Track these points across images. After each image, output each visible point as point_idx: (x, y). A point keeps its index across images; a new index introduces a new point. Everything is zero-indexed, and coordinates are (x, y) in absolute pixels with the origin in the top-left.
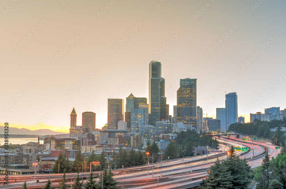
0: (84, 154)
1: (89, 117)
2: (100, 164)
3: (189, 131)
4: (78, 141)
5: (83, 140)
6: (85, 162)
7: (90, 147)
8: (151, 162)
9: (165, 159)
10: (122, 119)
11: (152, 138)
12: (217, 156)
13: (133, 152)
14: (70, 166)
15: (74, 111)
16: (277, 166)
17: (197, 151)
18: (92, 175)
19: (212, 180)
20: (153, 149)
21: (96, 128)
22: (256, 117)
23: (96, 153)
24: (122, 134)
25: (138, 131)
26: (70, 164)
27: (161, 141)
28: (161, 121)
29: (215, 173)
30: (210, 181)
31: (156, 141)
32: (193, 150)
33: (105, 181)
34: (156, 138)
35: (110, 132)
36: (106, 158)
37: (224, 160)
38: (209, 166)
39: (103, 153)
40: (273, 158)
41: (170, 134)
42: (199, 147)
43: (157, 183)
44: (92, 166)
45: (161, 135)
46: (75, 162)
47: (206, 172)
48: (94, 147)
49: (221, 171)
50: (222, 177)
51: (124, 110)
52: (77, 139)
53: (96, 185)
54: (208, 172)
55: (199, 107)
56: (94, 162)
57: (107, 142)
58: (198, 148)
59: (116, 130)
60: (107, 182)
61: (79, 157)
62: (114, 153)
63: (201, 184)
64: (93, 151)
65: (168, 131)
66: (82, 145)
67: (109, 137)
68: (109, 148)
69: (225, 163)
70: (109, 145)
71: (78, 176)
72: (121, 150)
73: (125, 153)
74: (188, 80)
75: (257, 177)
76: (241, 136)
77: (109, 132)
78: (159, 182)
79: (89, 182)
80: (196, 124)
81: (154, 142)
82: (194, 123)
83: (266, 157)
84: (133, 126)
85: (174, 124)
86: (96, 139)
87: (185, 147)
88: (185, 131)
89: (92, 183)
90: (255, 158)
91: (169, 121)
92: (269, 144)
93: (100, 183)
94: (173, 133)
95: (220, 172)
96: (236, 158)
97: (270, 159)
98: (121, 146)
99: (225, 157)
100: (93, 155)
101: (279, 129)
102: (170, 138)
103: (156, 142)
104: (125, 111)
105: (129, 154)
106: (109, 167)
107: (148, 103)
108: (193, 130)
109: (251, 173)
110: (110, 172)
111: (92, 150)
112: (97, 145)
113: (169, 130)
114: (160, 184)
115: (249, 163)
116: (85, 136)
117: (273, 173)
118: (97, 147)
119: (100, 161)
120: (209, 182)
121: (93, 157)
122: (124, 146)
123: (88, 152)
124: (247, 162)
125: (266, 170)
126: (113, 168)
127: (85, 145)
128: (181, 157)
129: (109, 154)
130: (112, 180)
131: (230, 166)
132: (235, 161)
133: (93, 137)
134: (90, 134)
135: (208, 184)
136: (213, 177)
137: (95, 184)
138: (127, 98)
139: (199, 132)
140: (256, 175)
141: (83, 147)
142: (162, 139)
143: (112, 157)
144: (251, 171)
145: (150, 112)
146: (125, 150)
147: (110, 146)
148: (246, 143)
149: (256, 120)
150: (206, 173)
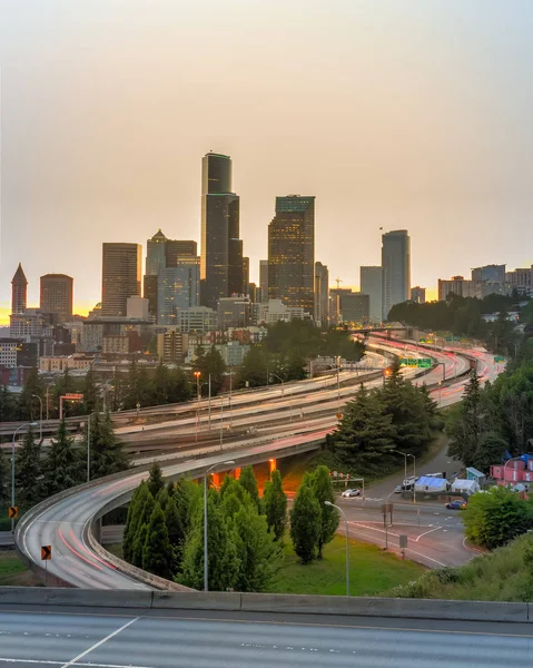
0: (45, 375)
1: (57, 287)
2: (84, 399)
3: (296, 321)
4: (30, 344)
5: (42, 343)
6: (47, 395)
7: (59, 360)
8: (205, 394)
9: (239, 386)
10: (138, 293)
11: (209, 338)
12: (360, 380)
13: (162, 371)
14: (13, 404)
15: (20, 272)
16: (497, 401)
17: (315, 367)
18: (63, 425)
19: (348, 435)
20: (211, 364)
21: (74, 313)
22: (451, 288)
23: (73, 374)
24: (138, 328)
25: (174, 322)
26: (11, 400)
27: (230, 344)
28: (230, 296)
29: (354, 420)
30: (344, 437)
31: (218, 343)
32: (305, 365)
33: (95, 440)
34: (219, 337)
35: (107, 324)
36: (97, 385)
37: (376, 389)
38: (342, 403)
39: (90, 373)
40: (487, 382)
41: (252, 329)
42: (319, 360)
43: (218, 443)
44: (66, 404)
45: (230, 330)
46: (23, 395)
47: (335, 417)
48: (69, 360)
49: (368, 413)
50: (371, 429)
51: (142, 271)
52: (28, 341)
53: (73, 450)
54: (339, 416)
55: (319, 264)
56: (68, 396)
57: (100, 348)
58: (317, 360)
59: (122, 319)
60: (101, 441)
61: (34, 383)
62: (119, 375)
63: (323, 445)
64: (67, 370)
65: (247, 320)
66: (41, 355)
67: (105, 334)
68: (105, 362)
69: (379, 395)
70: (105, 355)
71: (31, 427)
72: (133, 366)
73: (144, 373)
74: (294, 199)
75: (451, 427)
76: (417, 333)
77: (104, 322)
78: (224, 442)
79: (56, 442)
80: (313, 304)
81: (213, 347)
82: (309, 302)
83: (472, 381)
84: (162, 309)
85: (261, 305)
86: (74, 341)
87: (287, 358)
88: (286, 320)
89: (64, 444)
90: (447, 382)
91: (248, 296)
92: (479, 352)
93: (84, 443)
94: (259, 326)
95: (367, 416)
96: (403, 383)
97: (482, 386)
98: (134, 358)
99: (378, 383)
100: (68, 378)
101: (504, 315)
102: (252, 337)
103: (218, 347)
104: (144, 273)
105: (152, 376)
106: (104, 406)
107: (199, 254)
108: (306, 318)
109: (437, 417)
110: (108, 419)
111: (64, 366)
112: (76, 355)
113: (249, 317)
114: (225, 446)
115: (434, 396)
116: (48, 332)
117: (486, 417)
118: (75, 359)
119: (84, 392)
120: (340, 440)
121: (67, 384)
122: (141, 356)
123: (54, 370)
124: (428, 393)
125: (472, 412)
126: (115, 409)
127: (49, 354)
128: (277, 382)
129: (106, 375)
130: (113, 437)
131: (389, 401)
132: (401, 390)
133: (66, 335)
134: (61, 328)
135: (339, 444)
136: (349, 429)
137: (73, 446)
138: (149, 242)
139: (319, 323)
140: (450, 423)
141: (41, 359)
142: (233, 339)
143: (112, 383)
144: (438, 414)
145: (203, 276)
146: (143, 366)
147: (109, 357)
148: (428, 348)
149: (451, 295)
150: (335, 420)
